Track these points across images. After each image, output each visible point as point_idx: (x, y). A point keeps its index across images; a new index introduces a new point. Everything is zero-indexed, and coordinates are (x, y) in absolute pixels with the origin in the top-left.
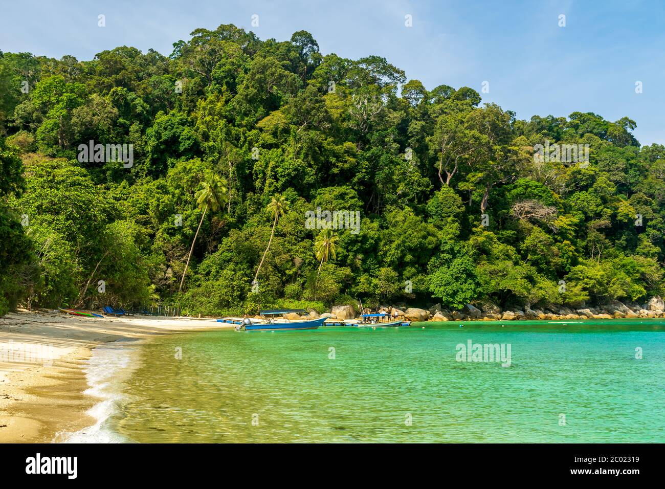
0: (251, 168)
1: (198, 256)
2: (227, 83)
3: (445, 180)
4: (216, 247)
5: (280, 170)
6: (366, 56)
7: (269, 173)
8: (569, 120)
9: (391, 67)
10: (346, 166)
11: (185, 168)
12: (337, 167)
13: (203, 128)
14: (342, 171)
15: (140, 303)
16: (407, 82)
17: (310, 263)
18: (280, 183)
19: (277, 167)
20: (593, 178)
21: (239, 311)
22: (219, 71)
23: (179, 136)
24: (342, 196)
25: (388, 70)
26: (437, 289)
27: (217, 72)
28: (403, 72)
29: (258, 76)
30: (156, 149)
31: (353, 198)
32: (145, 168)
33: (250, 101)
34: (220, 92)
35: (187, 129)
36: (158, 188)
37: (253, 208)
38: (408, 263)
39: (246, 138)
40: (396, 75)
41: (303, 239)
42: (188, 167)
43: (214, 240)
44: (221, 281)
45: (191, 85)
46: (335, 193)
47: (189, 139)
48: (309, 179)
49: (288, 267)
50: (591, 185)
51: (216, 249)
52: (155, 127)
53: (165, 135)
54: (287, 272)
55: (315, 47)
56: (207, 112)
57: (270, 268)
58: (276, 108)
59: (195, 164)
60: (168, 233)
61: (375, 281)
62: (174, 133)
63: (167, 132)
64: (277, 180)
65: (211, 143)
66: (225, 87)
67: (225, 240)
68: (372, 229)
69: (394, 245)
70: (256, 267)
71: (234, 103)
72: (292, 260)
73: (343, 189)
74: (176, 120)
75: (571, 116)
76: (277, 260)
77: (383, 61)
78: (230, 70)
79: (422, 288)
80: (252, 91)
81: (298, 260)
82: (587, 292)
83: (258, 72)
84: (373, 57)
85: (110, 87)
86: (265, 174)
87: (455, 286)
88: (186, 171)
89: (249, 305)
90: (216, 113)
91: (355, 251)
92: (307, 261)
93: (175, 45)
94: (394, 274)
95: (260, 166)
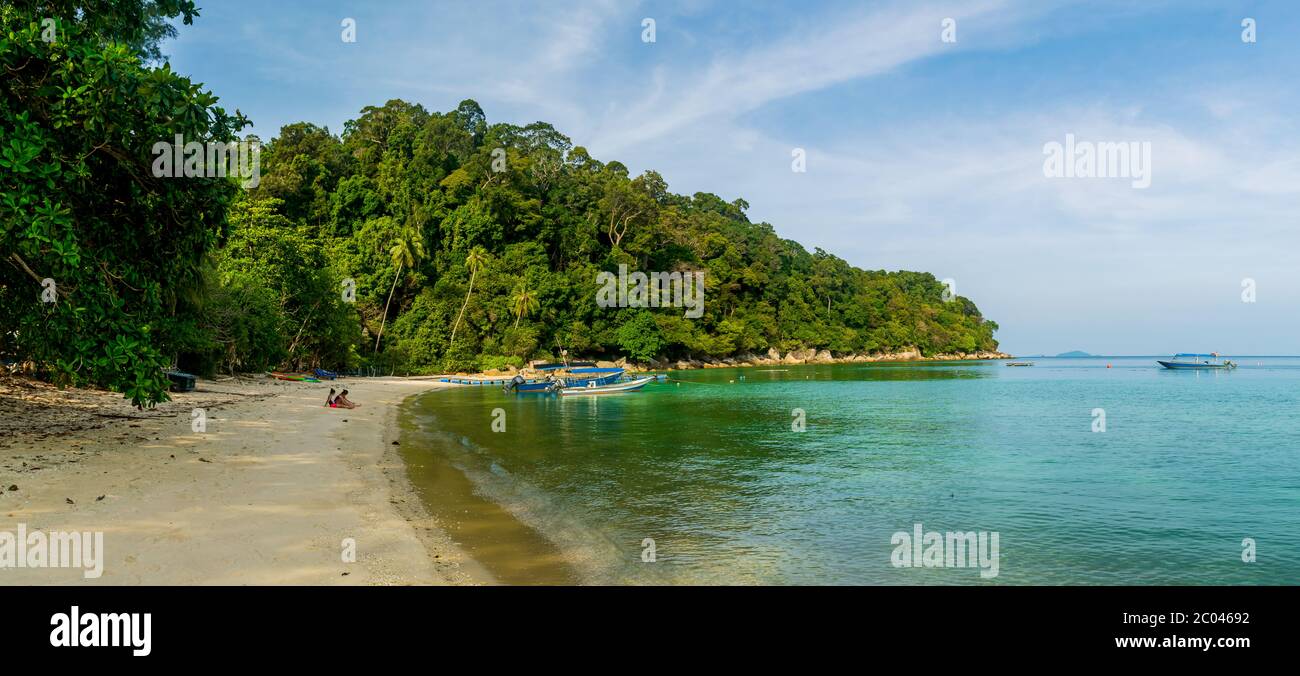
0: (437, 226)
1: (393, 315)
2: (404, 148)
3: (615, 242)
4: (409, 305)
5: (468, 226)
6: (533, 122)
7: (457, 229)
8: (693, 199)
9: (556, 133)
10: (532, 222)
11: (375, 226)
12: (523, 223)
13: (385, 190)
14: (528, 227)
15: (344, 364)
16: (572, 149)
17: (505, 319)
18: (469, 240)
19: (464, 224)
20: (724, 247)
21: (437, 368)
22: (395, 137)
23: (363, 199)
24: (532, 251)
25: (555, 136)
26: (626, 343)
27: (392, 139)
28: (569, 139)
29: (436, 137)
30: (342, 212)
31: (541, 253)
32: (332, 232)
33: (430, 162)
34: (397, 157)
35: (370, 192)
36: (349, 248)
37: (443, 265)
38: (596, 317)
39: (430, 197)
40: (562, 142)
41: (496, 294)
42: (378, 225)
43: (407, 298)
44: (417, 340)
45: (368, 154)
46: (524, 249)
47: (373, 201)
48: (497, 236)
49: (484, 323)
50: (723, 253)
51: (409, 308)
52: (340, 191)
53: (350, 198)
54: (483, 328)
55: (482, 117)
56: (388, 174)
57: (467, 325)
58: (457, 167)
59: (385, 222)
60: (361, 293)
61: (568, 336)
62: (359, 195)
63: (351, 195)
64: (465, 237)
65: (396, 204)
66: (401, 152)
67: (418, 299)
68: (563, 284)
69: (583, 300)
70: (452, 323)
71: (413, 164)
72: (488, 316)
73: (532, 244)
74: (359, 183)
75: (695, 196)
76: (473, 316)
77: (549, 127)
78: (406, 135)
79: (611, 341)
80: (431, 152)
81: (493, 316)
82: (733, 344)
83: (436, 133)
84: (541, 123)
85: (293, 155)
86: (452, 231)
87: (642, 339)
88: (377, 229)
89: (449, 364)
90: (398, 174)
91: (549, 306)
92: (502, 317)
93: (345, 124)
94: (585, 328)
95: (448, 223)
